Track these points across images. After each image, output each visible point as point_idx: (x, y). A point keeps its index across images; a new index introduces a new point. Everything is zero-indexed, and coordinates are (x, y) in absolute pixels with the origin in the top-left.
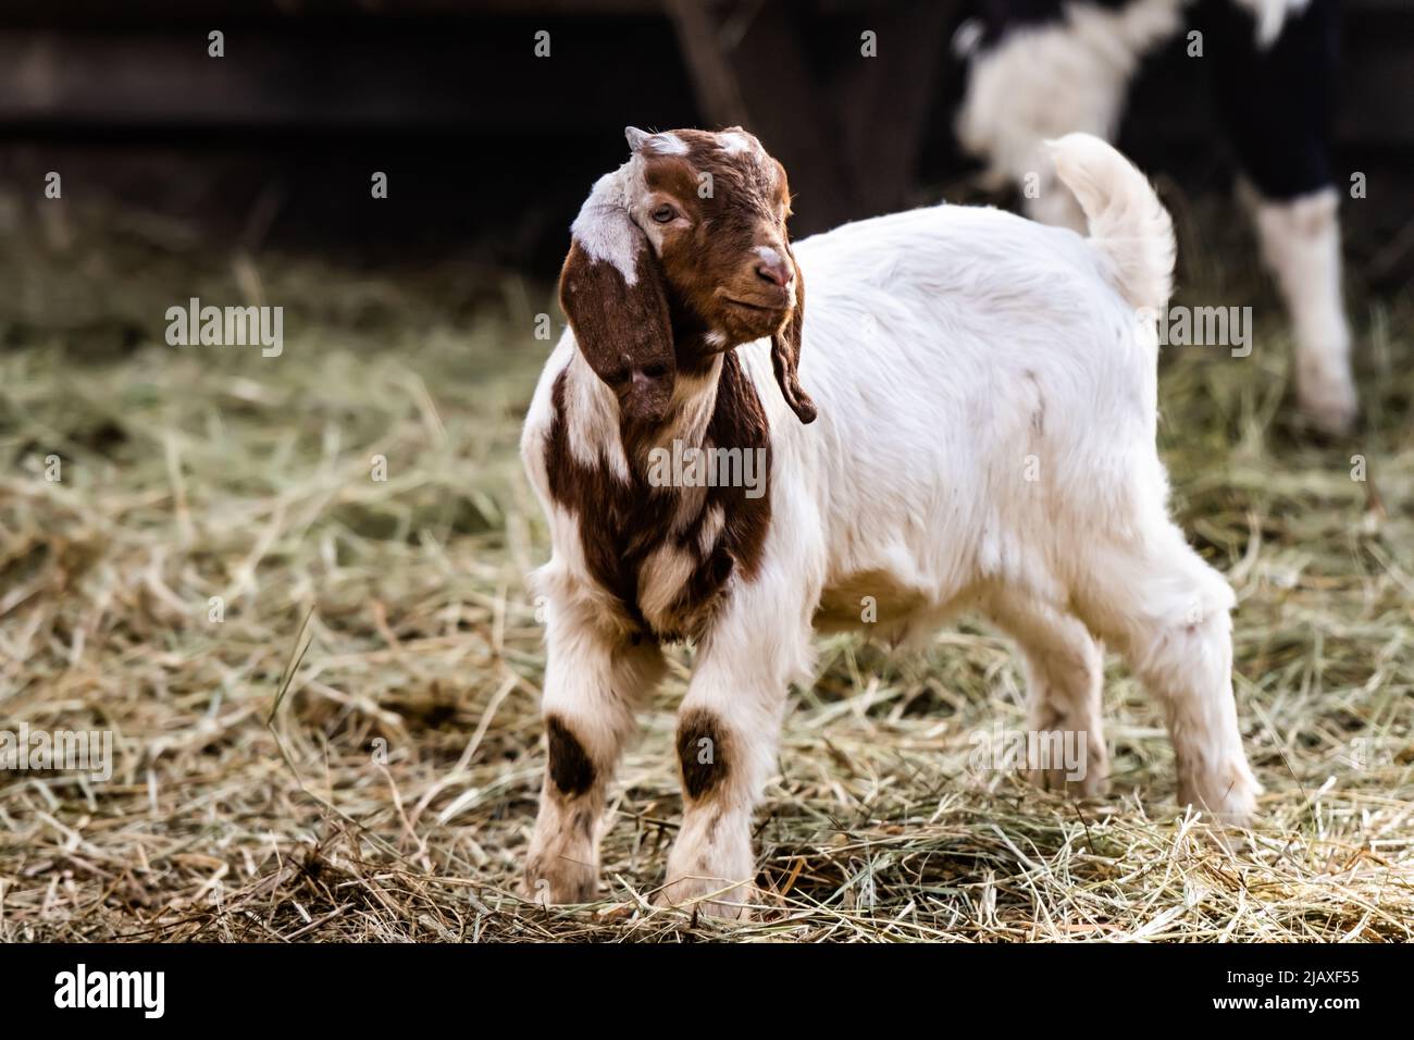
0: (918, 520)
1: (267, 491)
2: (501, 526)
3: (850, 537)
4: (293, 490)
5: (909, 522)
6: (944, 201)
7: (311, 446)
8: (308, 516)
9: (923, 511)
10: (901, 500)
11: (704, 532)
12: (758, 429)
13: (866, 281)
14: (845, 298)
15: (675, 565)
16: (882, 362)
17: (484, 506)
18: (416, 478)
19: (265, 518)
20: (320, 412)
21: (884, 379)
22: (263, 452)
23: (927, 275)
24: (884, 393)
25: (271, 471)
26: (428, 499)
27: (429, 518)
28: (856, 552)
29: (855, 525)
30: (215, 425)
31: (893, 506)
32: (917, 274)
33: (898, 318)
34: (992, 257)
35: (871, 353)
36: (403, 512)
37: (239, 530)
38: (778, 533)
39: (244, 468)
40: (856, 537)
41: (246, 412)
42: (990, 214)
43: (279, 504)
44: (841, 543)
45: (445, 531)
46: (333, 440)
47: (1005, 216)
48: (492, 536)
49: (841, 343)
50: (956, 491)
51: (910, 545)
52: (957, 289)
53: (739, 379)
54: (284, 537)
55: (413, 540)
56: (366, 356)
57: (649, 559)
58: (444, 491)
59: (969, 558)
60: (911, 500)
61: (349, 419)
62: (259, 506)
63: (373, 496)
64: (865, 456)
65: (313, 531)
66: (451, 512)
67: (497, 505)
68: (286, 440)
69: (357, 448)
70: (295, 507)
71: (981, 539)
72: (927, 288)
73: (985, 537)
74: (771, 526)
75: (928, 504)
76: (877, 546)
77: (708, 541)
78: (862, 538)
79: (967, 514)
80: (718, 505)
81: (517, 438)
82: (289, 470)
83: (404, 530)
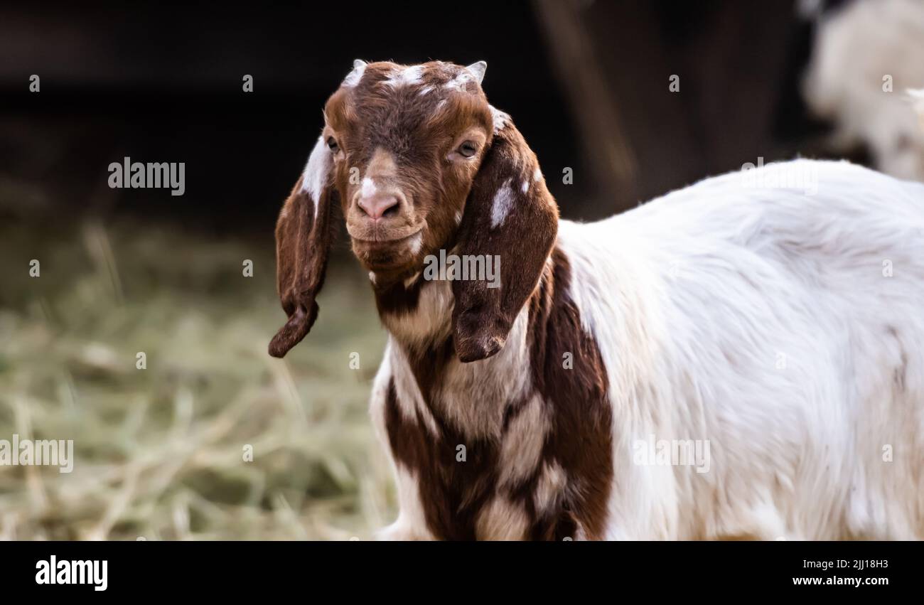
0: (786, 480)
1: (118, 457)
2: (354, 491)
3: (716, 500)
4: (144, 456)
5: (777, 484)
6: (799, 155)
7: (163, 412)
8: (161, 482)
9: (791, 470)
10: (768, 460)
11: (539, 490)
12: (596, 388)
13: (730, 239)
14: (710, 256)
15: (511, 520)
16: (749, 321)
17: (339, 471)
18: (269, 442)
19: (116, 485)
20: (172, 378)
21: (749, 340)
22: (114, 417)
23: (790, 233)
24: (749, 354)
25: (123, 436)
26: (281, 464)
27: (280, 483)
28: (723, 516)
29: (721, 486)
30: (66, 391)
31: (761, 466)
32: (779, 231)
33: (763, 275)
34: (853, 213)
35: (738, 312)
36: (257, 479)
37: (90, 498)
38: (620, 493)
39: (97, 434)
40: (722, 499)
41: (97, 378)
42: (844, 168)
43: (131, 470)
44: (705, 505)
45: (298, 495)
46: (185, 405)
47: (858, 170)
48: (346, 500)
49: (705, 302)
50: (827, 447)
51: (778, 505)
52: (818, 248)
53: (578, 336)
54: (137, 503)
55: (266, 505)
56: (219, 320)
57: (484, 514)
58: (298, 457)
59: (836, 518)
60: (779, 460)
61: (201, 384)
62: (111, 472)
63: (225, 461)
64: (730, 415)
65: (164, 498)
66: (304, 477)
67: (351, 468)
68: (138, 406)
69: (209, 412)
70: (147, 473)
71: (848, 496)
72: (787, 245)
73: (853, 496)
74: (614, 486)
75: (796, 464)
76: (745, 509)
77: (543, 498)
78: (729, 501)
79: (837, 471)
80: (555, 462)
81: (367, 401)
82: (141, 436)
83: (257, 494)
